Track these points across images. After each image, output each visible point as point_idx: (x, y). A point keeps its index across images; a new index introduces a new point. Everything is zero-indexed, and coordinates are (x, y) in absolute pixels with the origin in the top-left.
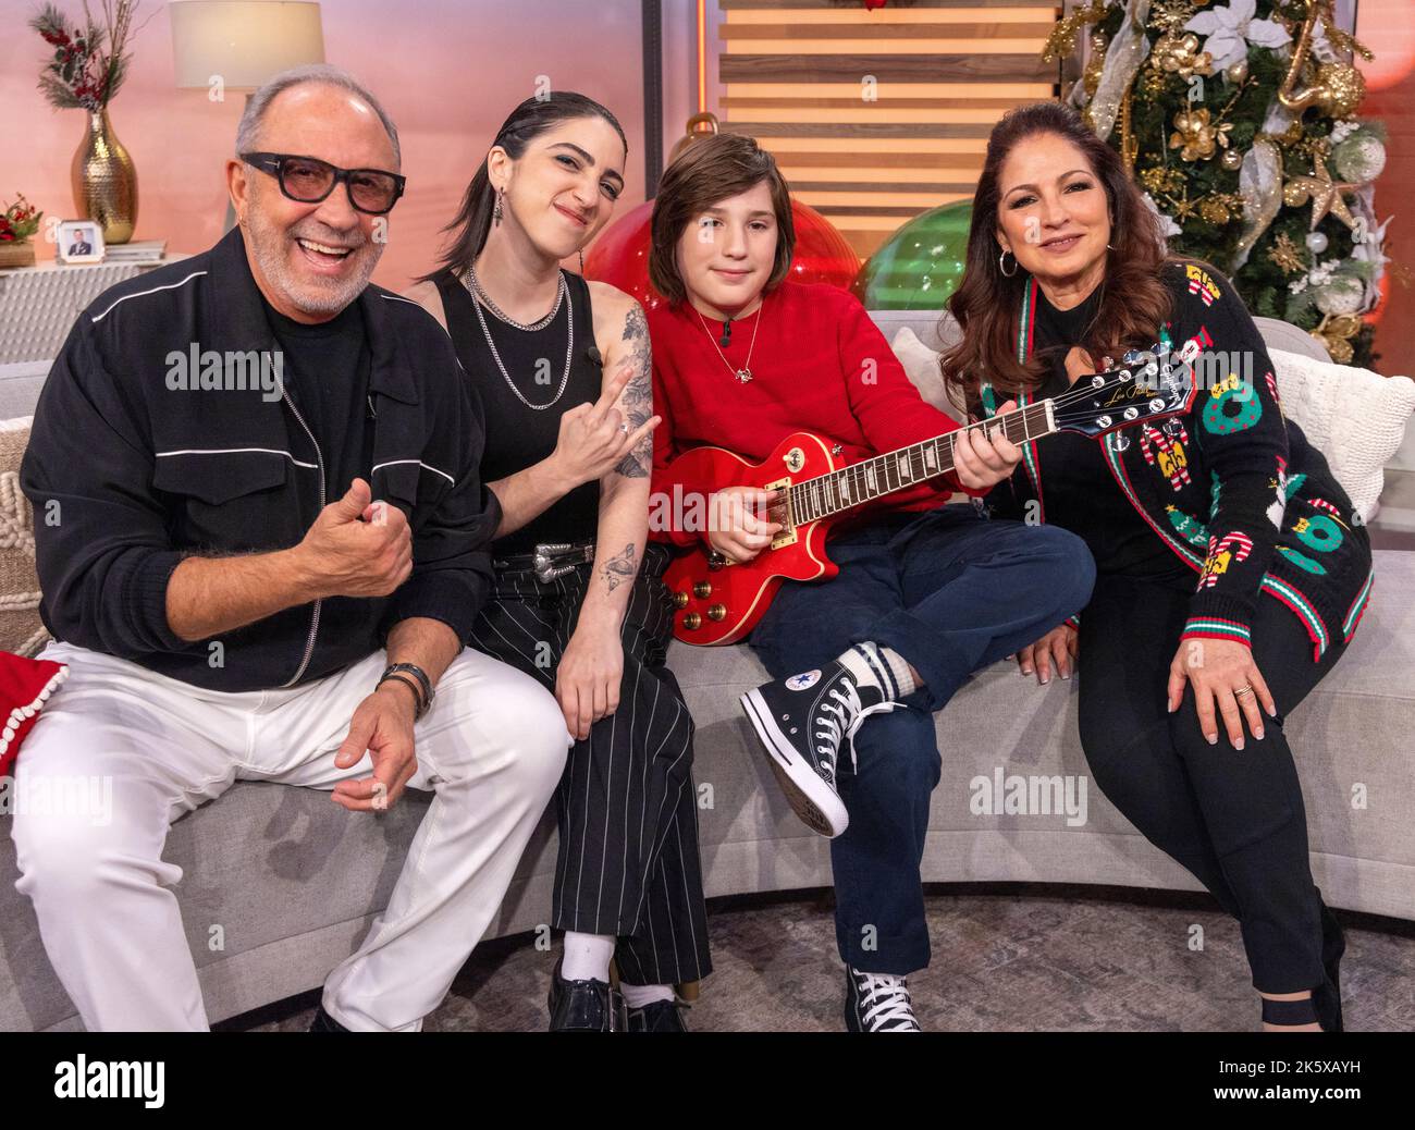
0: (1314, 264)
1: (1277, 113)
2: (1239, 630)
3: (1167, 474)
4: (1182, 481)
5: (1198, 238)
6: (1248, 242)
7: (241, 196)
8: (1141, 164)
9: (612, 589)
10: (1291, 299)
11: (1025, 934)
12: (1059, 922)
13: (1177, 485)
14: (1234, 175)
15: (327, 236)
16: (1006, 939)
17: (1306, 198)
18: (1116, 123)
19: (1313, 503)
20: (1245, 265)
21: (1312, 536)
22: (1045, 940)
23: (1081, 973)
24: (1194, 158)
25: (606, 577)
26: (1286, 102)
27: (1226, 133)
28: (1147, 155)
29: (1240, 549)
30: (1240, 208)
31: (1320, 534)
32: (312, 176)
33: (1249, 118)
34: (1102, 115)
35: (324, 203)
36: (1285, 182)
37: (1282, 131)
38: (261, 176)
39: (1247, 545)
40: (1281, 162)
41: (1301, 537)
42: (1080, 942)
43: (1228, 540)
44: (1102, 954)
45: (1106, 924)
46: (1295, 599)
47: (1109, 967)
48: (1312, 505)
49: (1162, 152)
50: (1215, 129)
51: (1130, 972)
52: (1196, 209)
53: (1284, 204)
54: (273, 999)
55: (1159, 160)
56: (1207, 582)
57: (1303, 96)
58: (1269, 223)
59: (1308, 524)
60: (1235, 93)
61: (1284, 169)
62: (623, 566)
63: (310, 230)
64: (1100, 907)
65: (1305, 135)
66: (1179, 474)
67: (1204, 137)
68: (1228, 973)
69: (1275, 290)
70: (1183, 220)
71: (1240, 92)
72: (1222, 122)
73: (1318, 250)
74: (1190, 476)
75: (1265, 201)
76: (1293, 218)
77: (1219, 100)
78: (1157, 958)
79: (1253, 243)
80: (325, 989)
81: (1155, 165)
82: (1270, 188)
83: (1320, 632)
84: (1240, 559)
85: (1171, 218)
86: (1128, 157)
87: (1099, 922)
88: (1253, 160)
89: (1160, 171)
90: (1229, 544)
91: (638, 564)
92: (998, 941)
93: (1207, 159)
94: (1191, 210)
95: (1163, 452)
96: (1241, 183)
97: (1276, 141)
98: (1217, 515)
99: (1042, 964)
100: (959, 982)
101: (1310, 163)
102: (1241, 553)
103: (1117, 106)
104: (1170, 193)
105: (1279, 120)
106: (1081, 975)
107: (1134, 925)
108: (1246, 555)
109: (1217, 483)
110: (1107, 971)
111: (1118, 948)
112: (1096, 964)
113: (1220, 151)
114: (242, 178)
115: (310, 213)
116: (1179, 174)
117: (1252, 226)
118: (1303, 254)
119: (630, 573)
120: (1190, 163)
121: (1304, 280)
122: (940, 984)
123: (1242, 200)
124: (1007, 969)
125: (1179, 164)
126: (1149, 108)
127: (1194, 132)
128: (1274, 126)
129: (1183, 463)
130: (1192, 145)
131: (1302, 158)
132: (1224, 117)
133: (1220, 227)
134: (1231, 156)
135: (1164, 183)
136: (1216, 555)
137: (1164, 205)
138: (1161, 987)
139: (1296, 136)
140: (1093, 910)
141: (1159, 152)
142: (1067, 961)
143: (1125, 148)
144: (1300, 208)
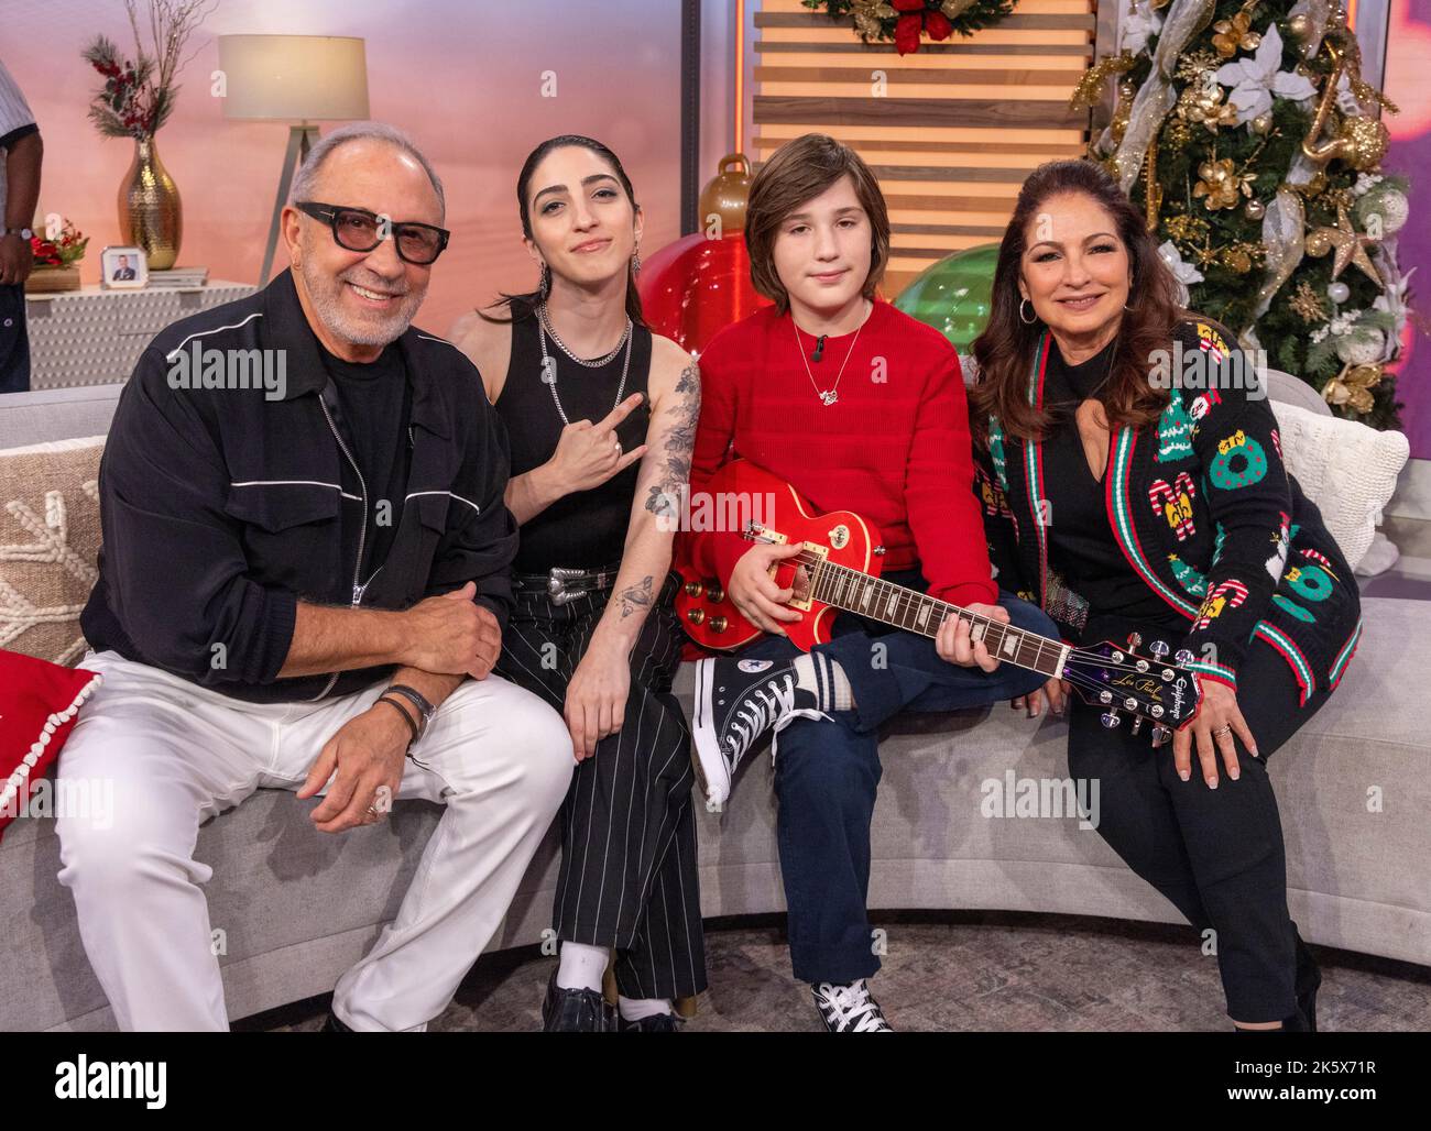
0: (1336, 313)
1: (1301, 165)
2: (1225, 673)
3: (1173, 524)
4: (1186, 532)
5: (1220, 285)
6: (1270, 291)
7: (295, 242)
8: (1165, 211)
9: (625, 615)
10: (1312, 348)
11: (1016, 963)
12: (1050, 953)
13: (1181, 535)
14: (1257, 225)
15: (375, 283)
16: (998, 967)
17: (1328, 249)
18: (1141, 171)
19: (1305, 553)
20: (1266, 314)
21: (1303, 586)
22: (1035, 970)
23: (1069, 1002)
24: (1217, 207)
25: (621, 604)
26: (1309, 153)
27: (1250, 183)
28: (1171, 203)
29: (1235, 596)
30: (1263, 257)
31: (1312, 584)
32: (363, 227)
33: (1273, 169)
34: (1128, 164)
35: (374, 252)
36: (1307, 232)
37: (1305, 182)
38: (316, 224)
39: (1242, 592)
40: (1304, 212)
41: (1293, 586)
42: (1069, 972)
43: (1224, 587)
44: (1090, 984)
45: (1097, 955)
46: (1285, 644)
47: (1096, 997)
48: (1304, 555)
49: (1186, 201)
50: (1239, 180)
51: (1116, 1002)
52: (1219, 258)
53: (1306, 255)
54: (286, 1001)
55: (1182, 208)
56: (1200, 624)
57: (1327, 148)
58: (1291, 272)
59: (1300, 574)
60: (1259, 144)
61: (1307, 220)
62: (639, 596)
63: (359, 276)
64: (1091, 939)
65: (1328, 186)
66: (1184, 524)
67: (1228, 187)
68: (1212, 1006)
69: (1296, 339)
70: (1206, 269)
71: (1264, 143)
72: (1246, 172)
73: (1339, 300)
74: (1194, 527)
75: (1287, 251)
76: (1314, 268)
77: (1243, 150)
78: (1144, 990)
79: (1275, 292)
80: (335, 994)
81: (1179, 213)
82: (1293, 238)
83: (1307, 677)
84: (1234, 606)
85: (1193, 266)
86: (1152, 206)
87: (1090, 953)
88: (1276, 209)
89: (1183, 219)
90: (1224, 590)
91: (655, 597)
92: (990, 969)
93: (1230, 208)
94: (1214, 258)
95: (1170, 503)
96: (1264, 233)
97: (1300, 192)
98: (1219, 563)
99: (1031, 992)
100: (949, 1007)
101: (1333, 214)
102: (1236, 600)
103: (1143, 155)
104: (1194, 241)
105: (1303, 171)
106: (1068, 1004)
107: (1124, 957)
108: (1241, 602)
109: (1221, 534)
110: (1093, 1000)
111: (1106, 980)
112: (1083, 993)
113: (1243, 200)
114: (296, 225)
115: (360, 261)
116: (1202, 222)
117: (1274, 275)
118: (1324, 304)
119: (646, 603)
120: (1213, 212)
121: (1325, 329)
122: (930, 1008)
123: (1264, 250)
124: (996, 996)
125: (1202, 212)
126: (1174, 157)
127: (1218, 182)
128: (1298, 177)
129: (1189, 514)
130: (1216, 193)
131: (1325, 209)
132: (1248, 167)
133: (1242, 276)
134: (1254, 206)
135: (1187, 231)
136: (1211, 600)
137: (1187, 253)
138: (1146, 1017)
139: (1319, 187)
140: (1084, 942)
141: (1183, 200)
142: (1056, 990)
143: (1149, 195)
144: (1321, 259)
